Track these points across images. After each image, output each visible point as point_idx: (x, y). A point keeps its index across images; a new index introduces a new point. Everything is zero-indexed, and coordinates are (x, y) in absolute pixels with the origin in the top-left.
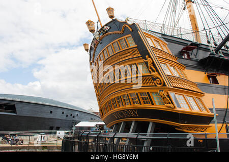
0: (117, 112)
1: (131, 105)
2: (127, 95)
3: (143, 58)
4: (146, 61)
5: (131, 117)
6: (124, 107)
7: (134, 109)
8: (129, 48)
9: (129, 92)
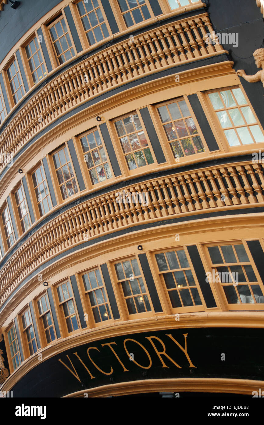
0: (81, 349)
1: (158, 308)
2: (143, 258)
3: (235, 66)
4: (249, 78)
5: (157, 372)
6: (121, 322)
7: (175, 332)
8: (165, 15)
9: (150, 246)
